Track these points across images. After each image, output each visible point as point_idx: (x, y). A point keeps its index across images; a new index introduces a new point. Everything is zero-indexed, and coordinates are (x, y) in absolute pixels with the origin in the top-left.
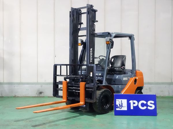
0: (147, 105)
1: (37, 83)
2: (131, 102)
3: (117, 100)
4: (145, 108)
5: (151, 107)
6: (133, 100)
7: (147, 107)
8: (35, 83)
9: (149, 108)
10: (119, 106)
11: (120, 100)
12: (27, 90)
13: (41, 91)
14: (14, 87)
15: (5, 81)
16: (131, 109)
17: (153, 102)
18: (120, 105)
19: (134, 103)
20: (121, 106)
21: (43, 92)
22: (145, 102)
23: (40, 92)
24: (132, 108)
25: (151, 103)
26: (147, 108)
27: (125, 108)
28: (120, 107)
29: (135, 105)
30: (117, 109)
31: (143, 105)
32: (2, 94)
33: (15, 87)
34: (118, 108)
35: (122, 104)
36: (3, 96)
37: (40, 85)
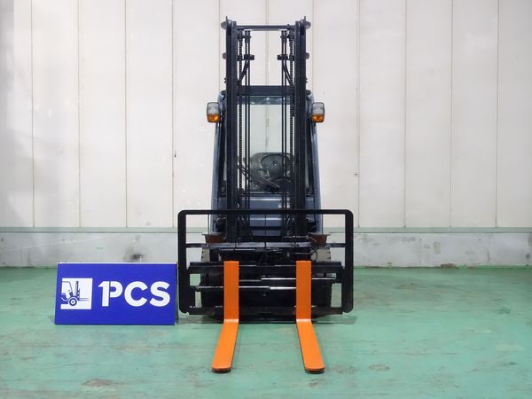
0: (148, 294)
1: (127, 231)
2: (105, 285)
3: (64, 280)
4: (143, 301)
5: (160, 299)
6: (110, 280)
7: (149, 300)
8: (121, 228)
9: (154, 302)
10: (68, 296)
11: (73, 281)
12: (98, 248)
13: (136, 251)
14: (64, 240)
15: (40, 224)
16: (103, 305)
17: (165, 285)
18: (71, 294)
19: (112, 289)
20: (76, 297)
21: (142, 256)
22: (143, 286)
23: (133, 254)
24: (105, 303)
25: (160, 289)
26: (148, 303)
27: (85, 304)
28: (73, 302)
29: (115, 295)
30: (64, 307)
31: (137, 294)
32: (29, 260)
33: (66, 242)
34: (66, 303)
35: (78, 291)
36: (34, 265)
37: (133, 235)
